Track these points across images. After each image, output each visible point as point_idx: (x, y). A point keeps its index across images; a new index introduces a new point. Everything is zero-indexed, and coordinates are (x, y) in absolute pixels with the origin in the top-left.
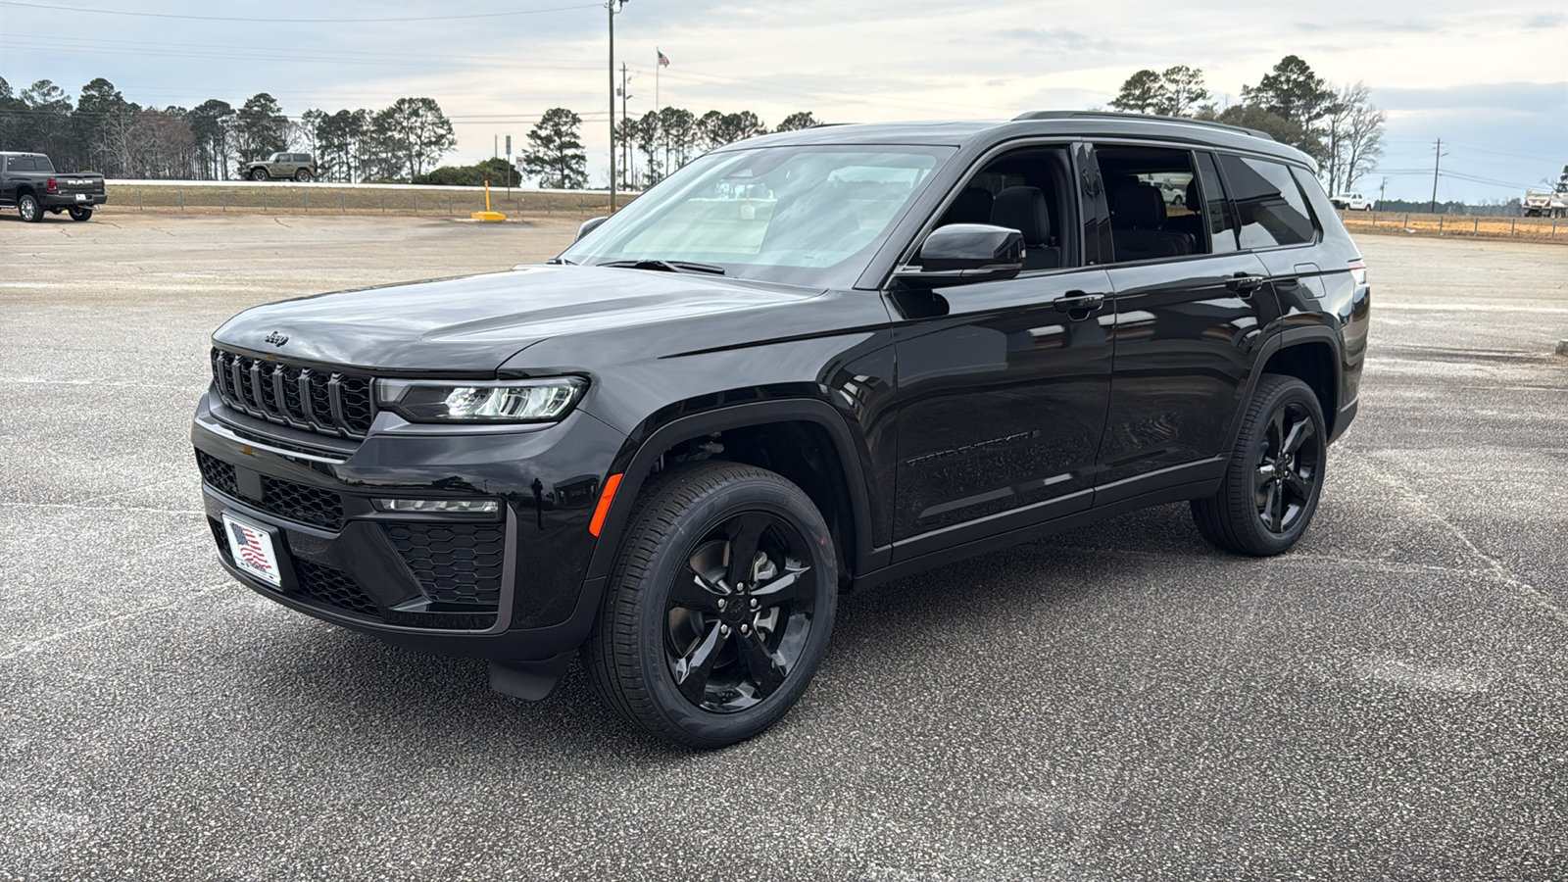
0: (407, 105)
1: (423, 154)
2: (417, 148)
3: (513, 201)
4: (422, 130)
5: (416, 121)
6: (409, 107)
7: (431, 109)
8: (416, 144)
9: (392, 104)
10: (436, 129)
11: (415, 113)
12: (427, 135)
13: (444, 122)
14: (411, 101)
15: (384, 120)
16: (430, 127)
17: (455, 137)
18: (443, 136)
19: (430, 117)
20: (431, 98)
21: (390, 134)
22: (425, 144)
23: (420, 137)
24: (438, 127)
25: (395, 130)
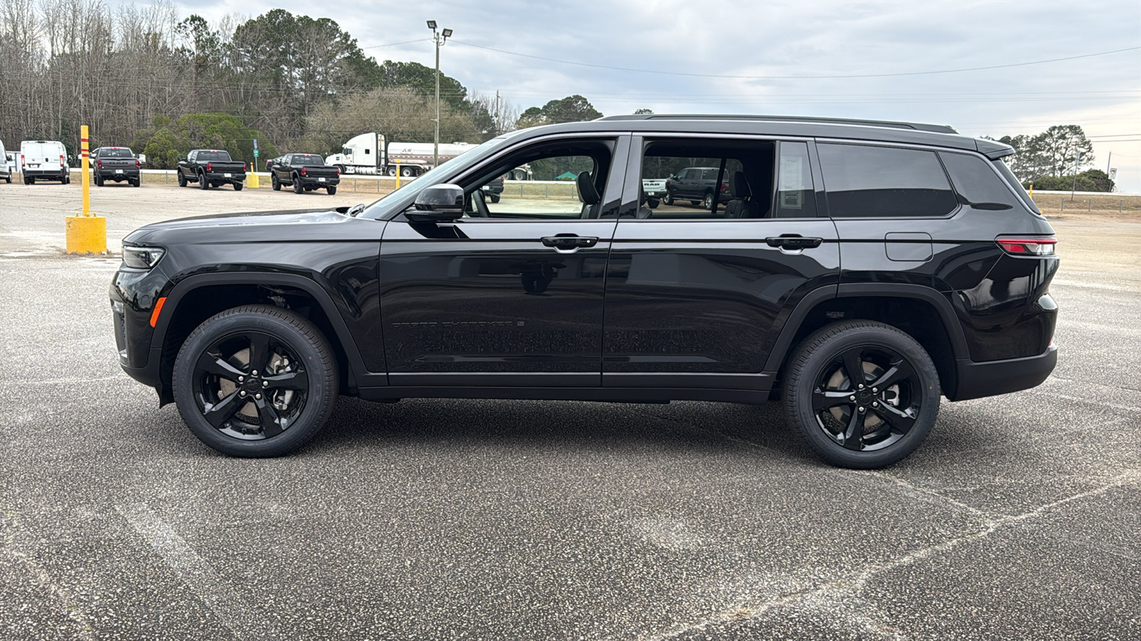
0: (1056, 131)
1: (1065, 168)
2: (1060, 163)
3: (1075, 202)
4: (1067, 149)
5: (1062, 143)
6: (1058, 133)
7: (1077, 133)
8: (1060, 160)
9: (1045, 130)
10: (1078, 149)
11: (1063, 137)
12: (1070, 153)
13: (1085, 143)
14: (1061, 128)
15: (1037, 143)
16: (1074, 147)
17: (1094, 155)
18: (1083, 154)
19: (1075, 139)
20: (1077, 125)
21: (1039, 153)
22: (1067, 160)
23: (1064, 155)
24: (1080, 147)
25: (1043, 150)
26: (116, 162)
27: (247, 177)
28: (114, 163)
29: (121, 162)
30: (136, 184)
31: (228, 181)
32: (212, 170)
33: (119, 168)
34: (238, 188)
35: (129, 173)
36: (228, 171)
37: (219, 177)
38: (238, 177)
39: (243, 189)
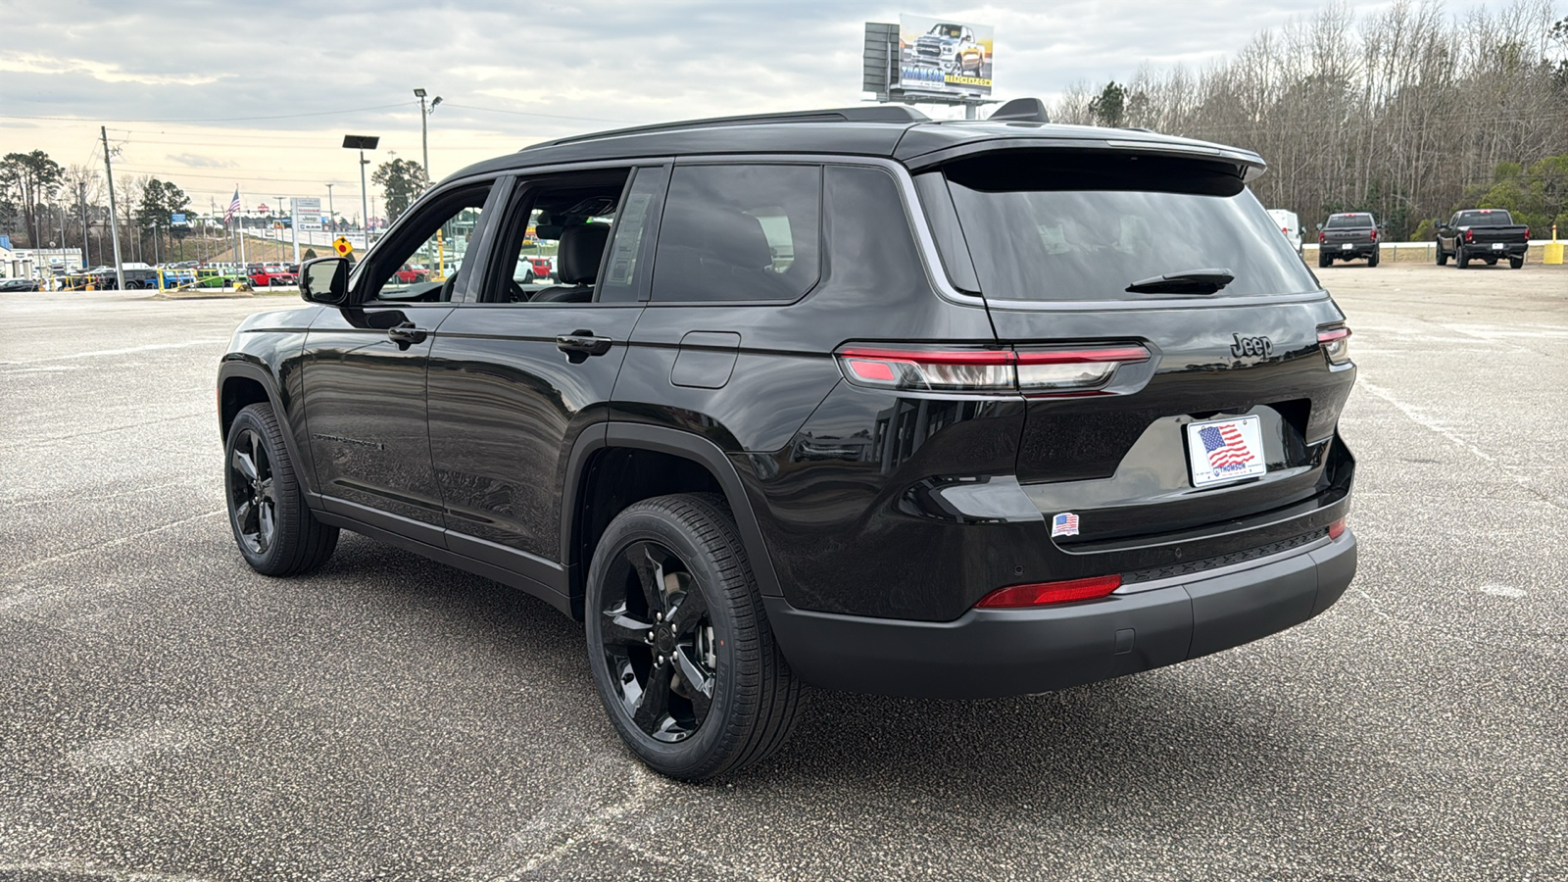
26: (1343, 233)
27: (1529, 249)
28: (1341, 235)
29: (1351, 233)
30: (1373, 263)
31: (1502, 254)
32: (1473, 240)
33: (1347, 241)
34: (1517, 264)
35: (1361, 248)
36: (1498, 239)
37: (1484, 249)
38: (1513, 248)
39: (1523, 267)
